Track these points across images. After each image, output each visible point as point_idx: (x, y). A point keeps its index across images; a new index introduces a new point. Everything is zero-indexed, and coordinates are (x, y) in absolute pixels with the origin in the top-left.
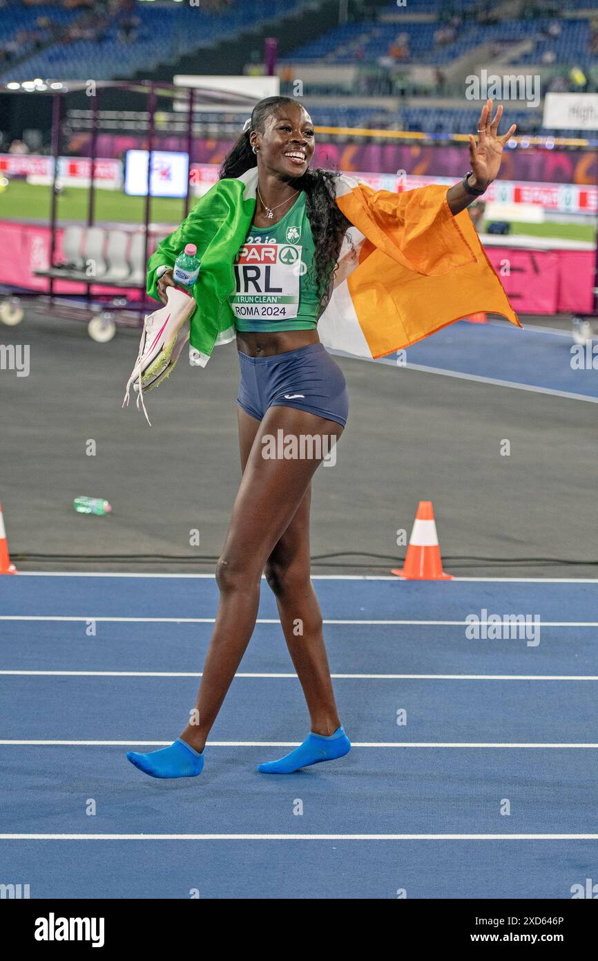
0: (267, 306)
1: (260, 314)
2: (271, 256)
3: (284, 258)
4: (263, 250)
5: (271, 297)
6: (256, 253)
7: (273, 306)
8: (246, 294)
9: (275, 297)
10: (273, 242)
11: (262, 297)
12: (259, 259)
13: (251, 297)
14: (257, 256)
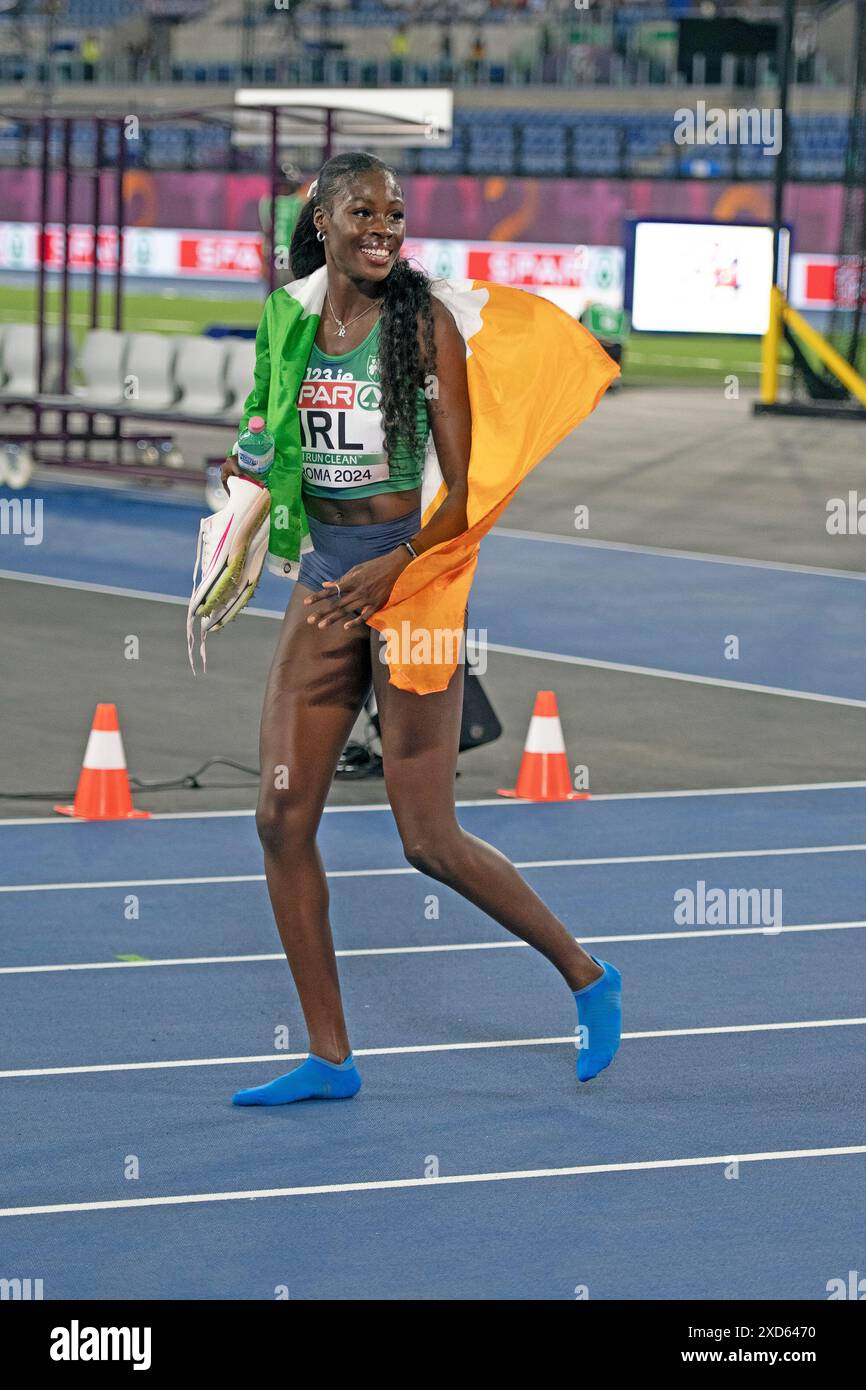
0: (343, 469)
1: (333, 479)
2: (346, 398)
3: (365, 401)
4: (335, 389)
5: (348, 456)
6: (325, 393)
7: (352, 469)
8: (314, 450)
9: (353, 456)
10: (348, 378)
11: (335, 455)
12: (329, 403)
13: (320, 454)
14: (326, 398)
